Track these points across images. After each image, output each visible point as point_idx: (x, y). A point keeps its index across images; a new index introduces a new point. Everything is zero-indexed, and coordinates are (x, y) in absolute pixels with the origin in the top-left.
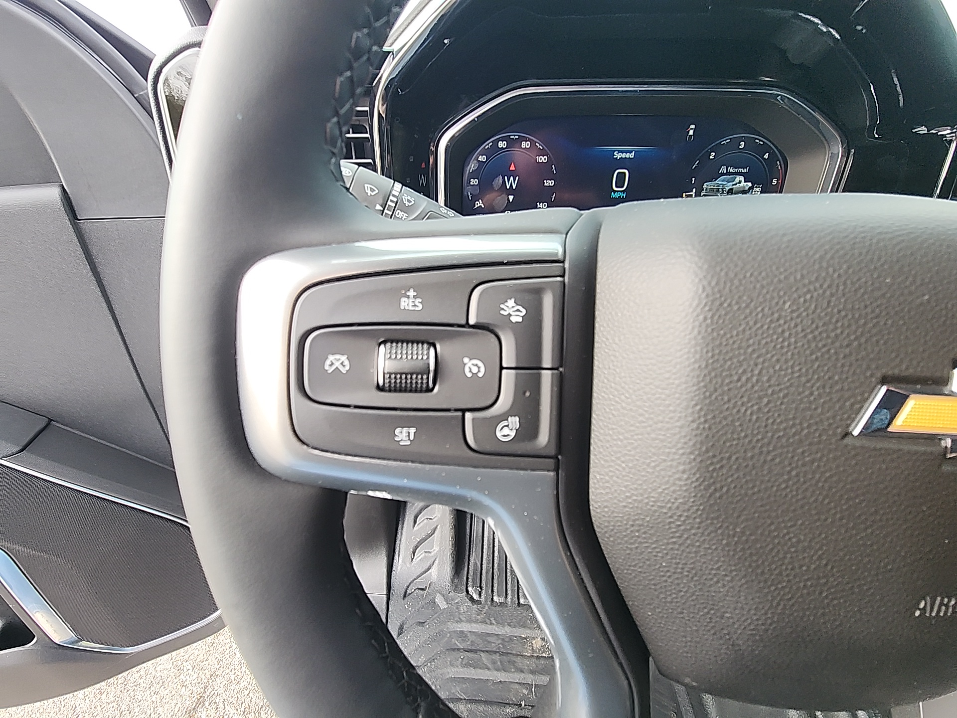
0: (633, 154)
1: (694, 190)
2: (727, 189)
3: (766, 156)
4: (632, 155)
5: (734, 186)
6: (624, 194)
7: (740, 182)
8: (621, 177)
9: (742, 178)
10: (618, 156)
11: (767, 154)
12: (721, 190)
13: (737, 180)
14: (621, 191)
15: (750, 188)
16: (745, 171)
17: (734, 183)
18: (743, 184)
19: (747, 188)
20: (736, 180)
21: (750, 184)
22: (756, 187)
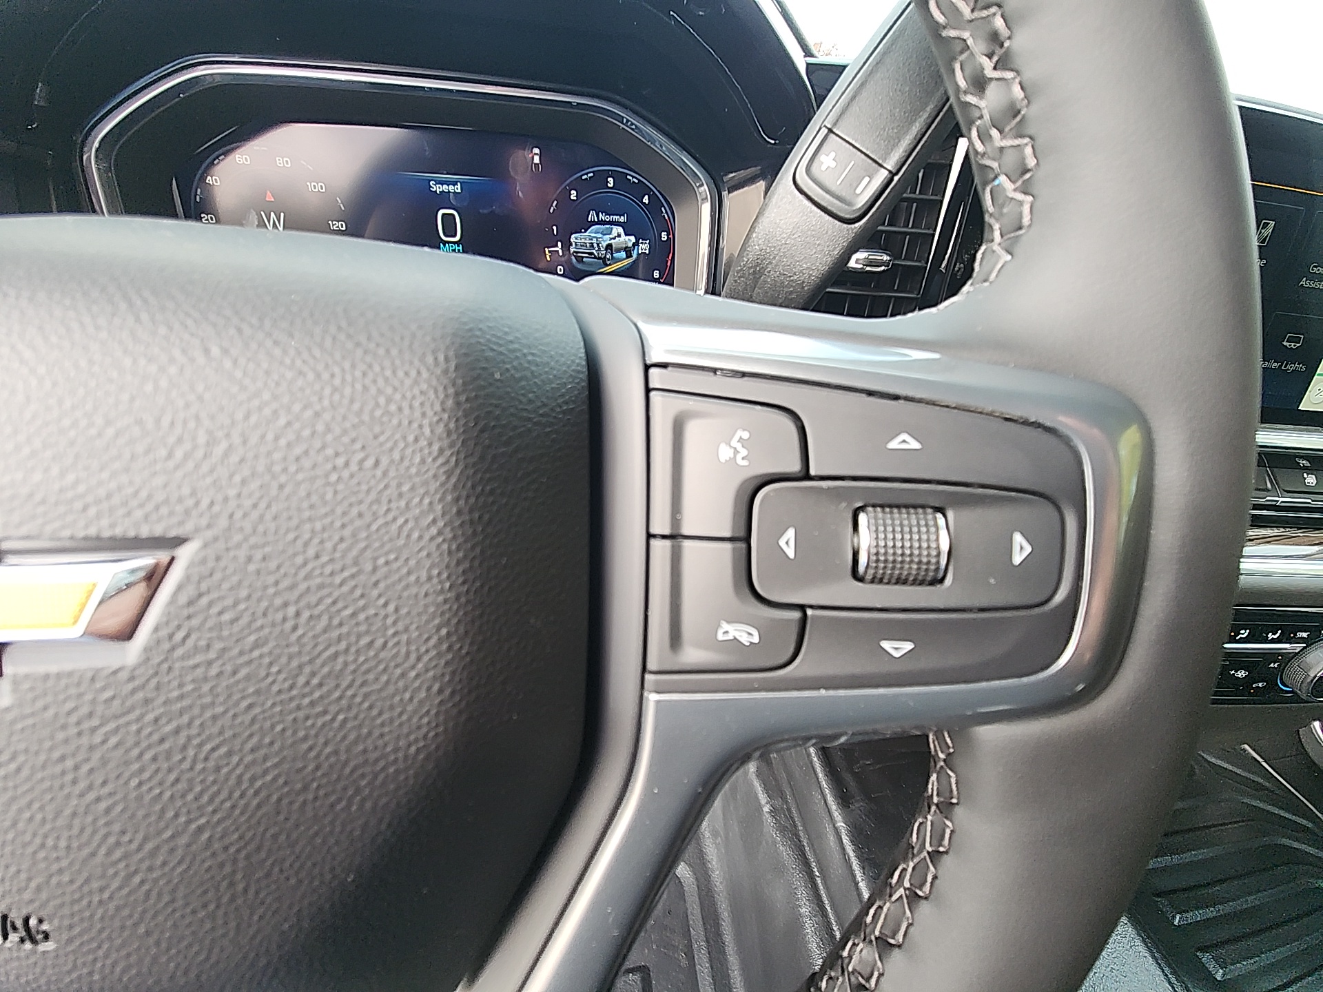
0: (459, 186)
1: (559, 244)
2: (604, 244)
3: (646, 199)
4: (458, 188)
5: (613, 241)
6: (458, 246)
7: (619, 236)
8: (448, 221)
9: (620, 230)
10: (438, 188)
11: (646, 197)
12: (595, 245)
13: (614, 233)
14: (454, 243)
15: (634, 245)
16: (622, 219)
17: (611, 236)
18: (623, 237)
19: (630, 245)
20: (613, 231)
21: (633, 239)
22: (642, 243)
